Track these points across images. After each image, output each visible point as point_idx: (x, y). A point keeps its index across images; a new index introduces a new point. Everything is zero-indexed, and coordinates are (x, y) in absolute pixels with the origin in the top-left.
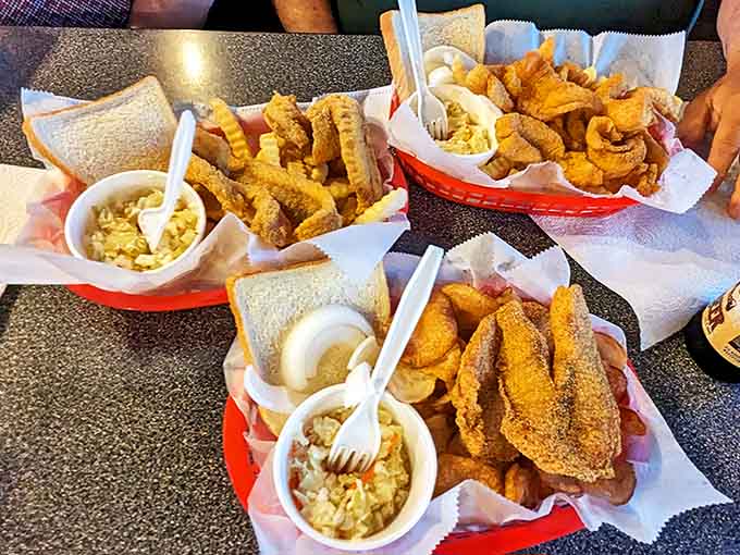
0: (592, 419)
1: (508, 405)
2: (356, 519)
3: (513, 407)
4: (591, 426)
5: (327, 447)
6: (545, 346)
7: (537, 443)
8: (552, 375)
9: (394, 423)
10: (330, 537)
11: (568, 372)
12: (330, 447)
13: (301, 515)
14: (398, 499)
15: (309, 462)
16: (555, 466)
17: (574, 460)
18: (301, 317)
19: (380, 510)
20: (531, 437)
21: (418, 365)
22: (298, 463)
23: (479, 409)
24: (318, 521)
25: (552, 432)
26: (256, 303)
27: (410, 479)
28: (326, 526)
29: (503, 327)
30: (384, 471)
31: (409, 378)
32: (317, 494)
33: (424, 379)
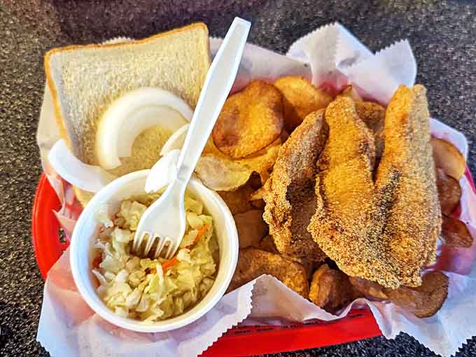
0: (409, 225)
1: (320, 204)
2: (152, 302)
3: (326, 205)
4: (406, 232)
5: (132, 231)
6: (372, 147)
7: (342, 244)
8: (374, 178)
9: (205, 212)
10: (122, 317)
11: (392, 175)
12: (135, 231)
13: (97, 294)
14: (203, 287)
15: (111, 243)
16: (356, 269)
17: (379, 264)
18: (118, 96)
19: (181, 296)
20: (337, 237)
21: (236, 156)
22: (100, 244)
23: (288, 205)
24: (112, 301)
25: (363, 234)
26: (72, 79)
27: (217, 268)
28: (119, 306)
29: (330, 124)
30: (188, 259)
31: (225, 168)
32: (116, 274)
33: (241, 170)
